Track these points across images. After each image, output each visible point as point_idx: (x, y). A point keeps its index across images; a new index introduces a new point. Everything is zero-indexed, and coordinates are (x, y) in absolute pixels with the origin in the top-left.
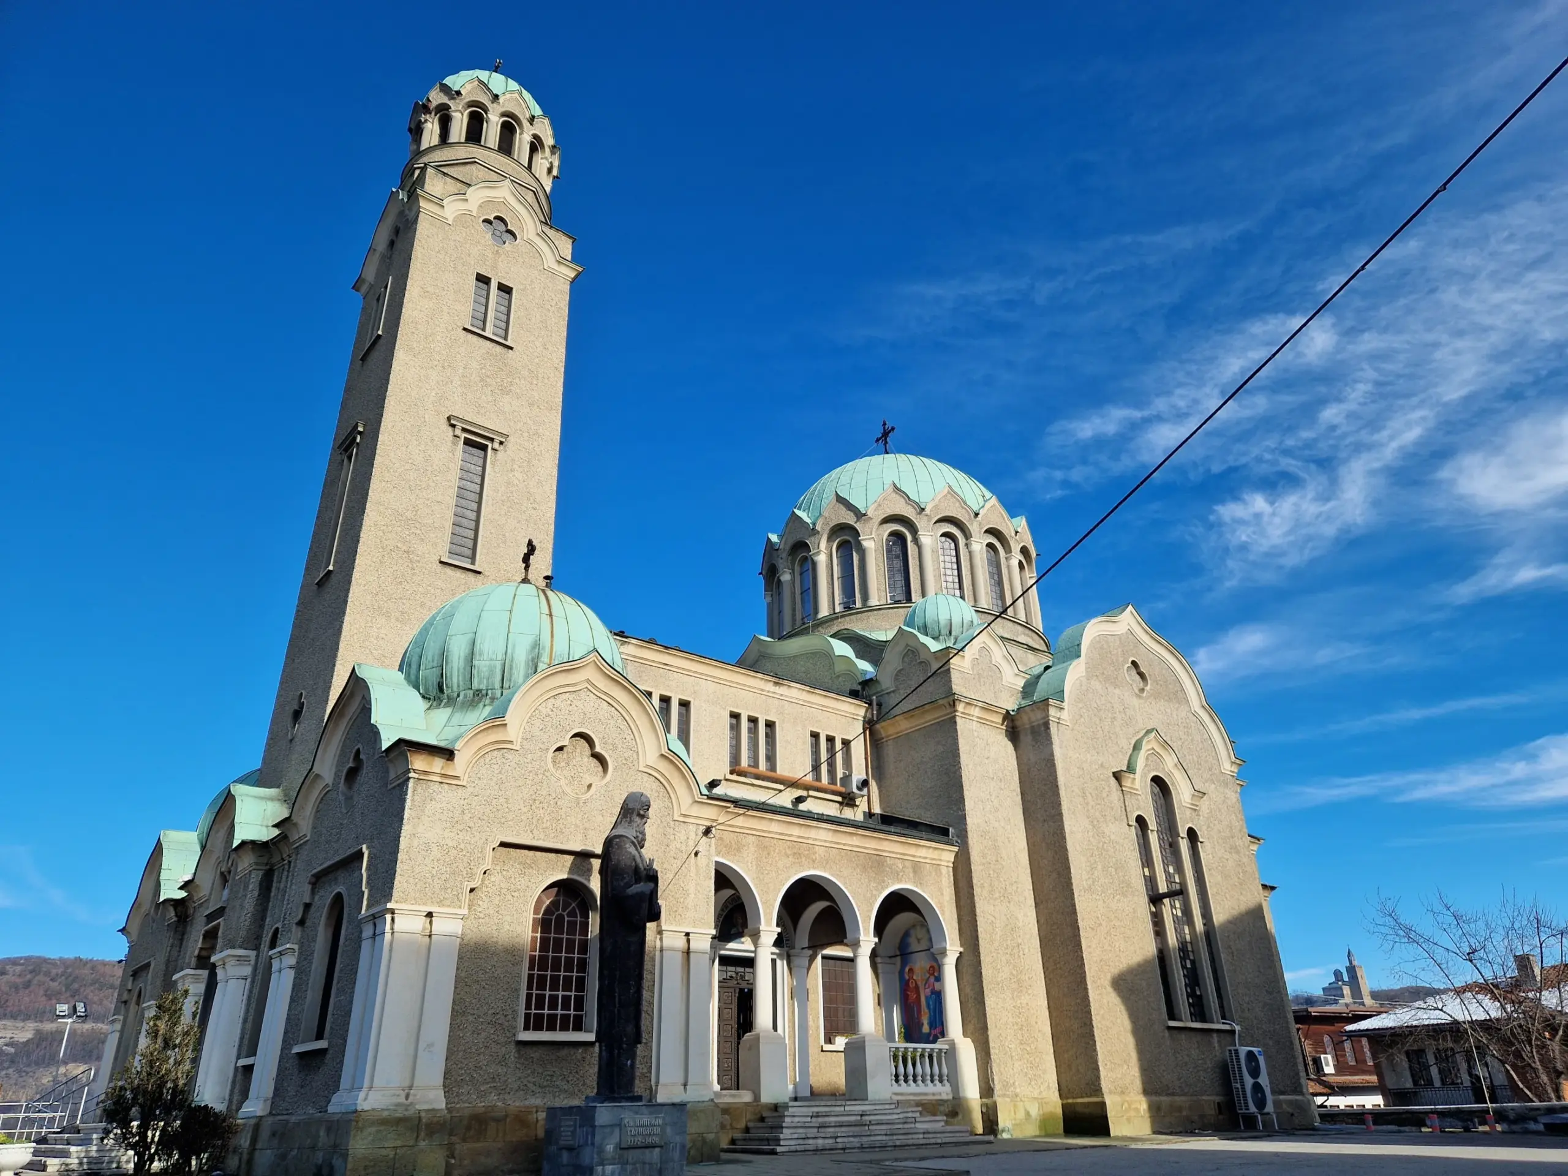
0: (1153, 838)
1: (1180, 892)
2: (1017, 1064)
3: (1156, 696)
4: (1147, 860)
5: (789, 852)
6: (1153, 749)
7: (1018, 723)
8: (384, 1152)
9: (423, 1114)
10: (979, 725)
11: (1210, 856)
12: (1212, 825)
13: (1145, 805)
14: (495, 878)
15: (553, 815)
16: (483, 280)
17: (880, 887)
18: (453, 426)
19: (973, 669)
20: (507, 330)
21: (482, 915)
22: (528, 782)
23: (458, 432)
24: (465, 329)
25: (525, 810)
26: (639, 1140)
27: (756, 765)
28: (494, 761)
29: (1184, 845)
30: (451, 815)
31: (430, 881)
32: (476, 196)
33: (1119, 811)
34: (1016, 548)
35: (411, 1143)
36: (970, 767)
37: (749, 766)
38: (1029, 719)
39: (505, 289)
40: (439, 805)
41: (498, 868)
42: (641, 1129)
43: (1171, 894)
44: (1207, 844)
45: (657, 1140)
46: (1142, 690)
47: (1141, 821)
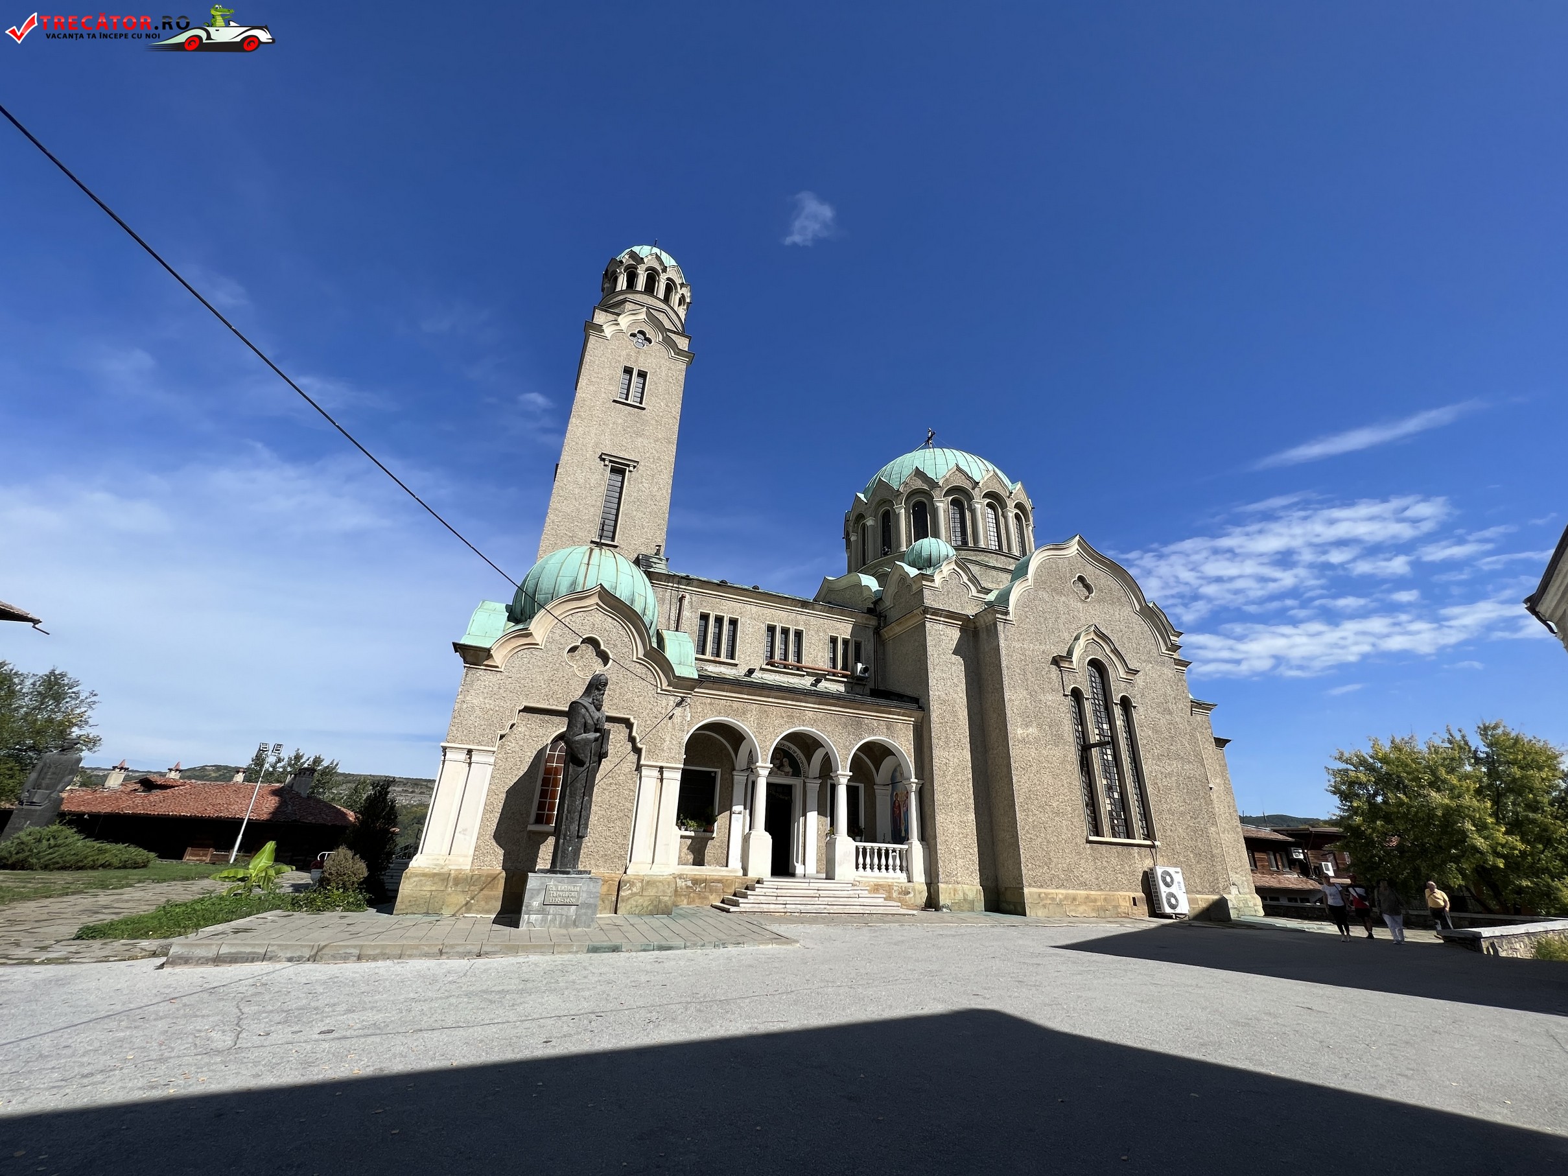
0: (1088, 706)
1: (1113, 743)
2: (960, 861)
3: (1099, 601)
4: (1080, 719)
5: (784, 715)
6: (1093, 639)
7: (978, 624)
8: (424, 893)
9: (452, 872)
10: (945, 626)
11: (1143, 717)
12: (1146, 694)
13: (1082, 679)
14: (522, 729)
15: (565, 690)
16: (628, 371)
17: (857, 738)
18: (604, 460)
19: (943, 588)
20: (642, 398)
21: (510, 751)
22: (548, 669)
23: (607, 463)
24: (614, 401)
25: (544, 686)
26: (559, 900)
27: (786, 659)
28: (525, 656)
29: (1117, 711)
30: (491, 689)
31: (473, 730)
32: (624, 321)
33: (1057, 684)
34: (1011, 504)
35: (442, 888)
36: (935, 656)
37: (780, 659)
38: (984, 621)
39: (642, 375)
40: (483, 684)
41: (524, 723)
42: (561, 893)
43: (1100, 744)
44: (1141, 709)
45: (573, 900)
46: (1087, 597)
47: (1076, 694)
